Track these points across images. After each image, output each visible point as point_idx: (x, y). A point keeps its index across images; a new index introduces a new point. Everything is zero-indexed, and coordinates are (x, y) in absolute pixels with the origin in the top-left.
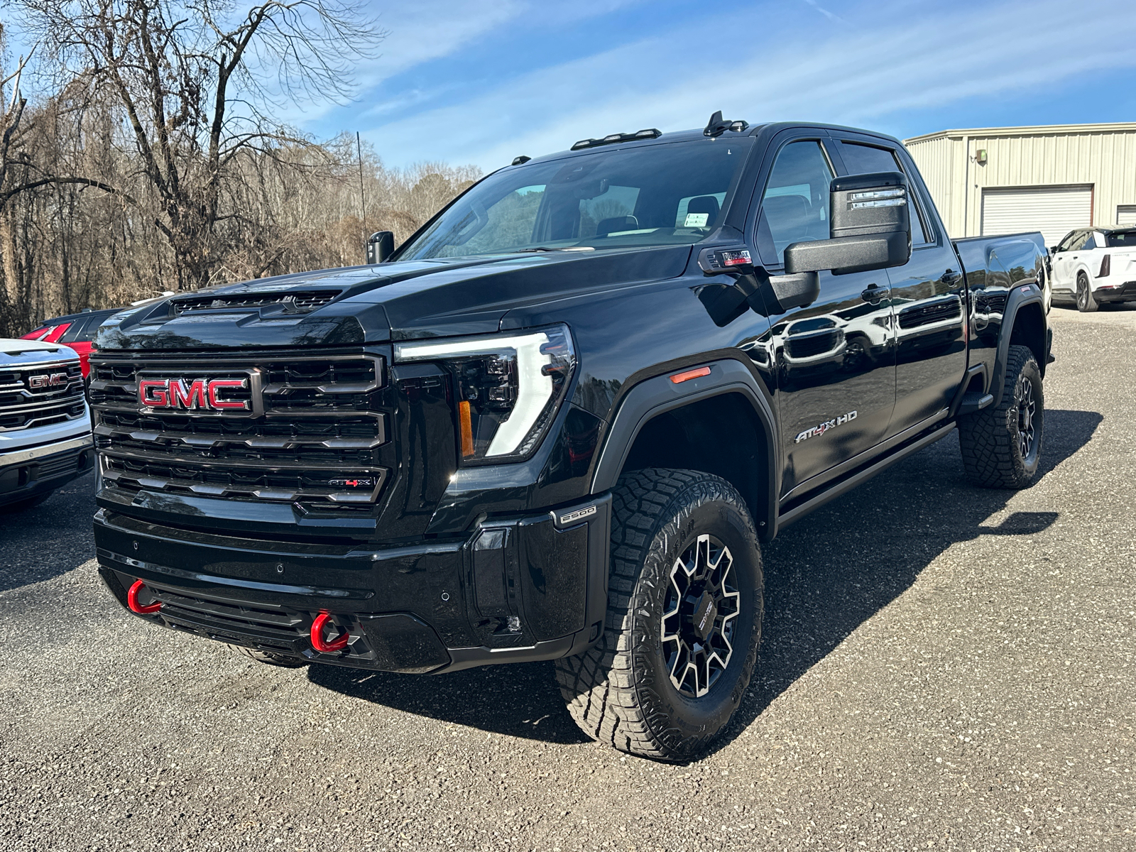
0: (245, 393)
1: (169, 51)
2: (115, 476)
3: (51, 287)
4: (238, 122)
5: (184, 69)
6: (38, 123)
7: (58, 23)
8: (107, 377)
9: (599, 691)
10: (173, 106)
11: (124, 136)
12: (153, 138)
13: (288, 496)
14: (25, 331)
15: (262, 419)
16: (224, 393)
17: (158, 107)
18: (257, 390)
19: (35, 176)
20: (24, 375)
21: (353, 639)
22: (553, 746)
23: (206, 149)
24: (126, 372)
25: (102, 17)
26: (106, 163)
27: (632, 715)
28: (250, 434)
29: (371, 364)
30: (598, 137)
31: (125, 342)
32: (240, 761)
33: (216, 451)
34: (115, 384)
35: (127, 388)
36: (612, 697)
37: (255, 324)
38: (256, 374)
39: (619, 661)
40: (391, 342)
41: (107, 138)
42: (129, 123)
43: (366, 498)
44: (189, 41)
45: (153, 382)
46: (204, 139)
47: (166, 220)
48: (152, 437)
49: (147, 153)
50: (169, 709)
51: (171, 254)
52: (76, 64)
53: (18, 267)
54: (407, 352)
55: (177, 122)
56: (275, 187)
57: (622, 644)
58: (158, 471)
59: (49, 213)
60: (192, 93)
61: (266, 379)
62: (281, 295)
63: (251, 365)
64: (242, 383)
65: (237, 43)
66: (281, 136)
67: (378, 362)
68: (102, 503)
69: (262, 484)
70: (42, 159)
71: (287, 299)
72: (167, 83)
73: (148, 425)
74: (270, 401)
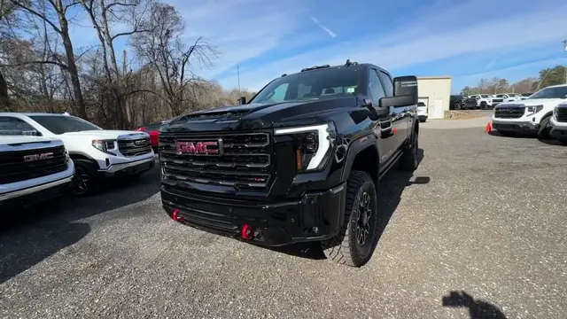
0: (217, 147)
1: (169, 58)
2: (168, 175)
3: (140, 119)
4: (187, 76)
5: (174, 62)
6: (135, 76)
7: (140, 50)
8: (164, 142)
9: (338, 247)
10: (170, 71)
11: (158, 80)
12: (166, 80)
13: (233, 184)
14: (133, 129)
15: (223, 156)
16: (208, 147)
17: (167, 72)
18: (221, 146)
19: (134, 90)
20: (134, 141)
21: (256, 234)
22: (314, 261)
23: (179, 84)
24: (171, 140)
25: (152, 49)
26: (153, 87)
27: (349, 255)
28: (219, 162)
29: (266, 136)
30: (309, 67)
31: (169, 130)
32: (210, 267)
33: (205, 168)
34: (168, 144)
35: (172, 145)
36: (342, 249)
37: (219, 122)
38: (220, 140)
39: (346, 238)
40: (273, 128)
41: (153, 80)
42: (159, 76)
43: (263, 185)
44: (174, 55)
45: (181, 143)
46: (179, 80)
47: (169, 101)
48: (182, 162)
49: (164, 83)
50: (185, 247)
51: (171, 110)
52: (145, 61)
53: (131, 113)
54: (279, 132)
55: (172, 76)
56: (197, 93)
57: (347, 233)
58: (183, 174)
59: (139, 99)
60: (175, 69)
61: (224, 142)
62: (226, 112)
63: (219, 137)
64: (216, 143)
65: (187, 56)
66: (198, 79)
67: (268, 135)
68: (163, 184)
69: (222, 179)
70: (136, 86)
71: (229, 114)
72: (169, 66)
73: (180, 158)
74: (226, 150)
